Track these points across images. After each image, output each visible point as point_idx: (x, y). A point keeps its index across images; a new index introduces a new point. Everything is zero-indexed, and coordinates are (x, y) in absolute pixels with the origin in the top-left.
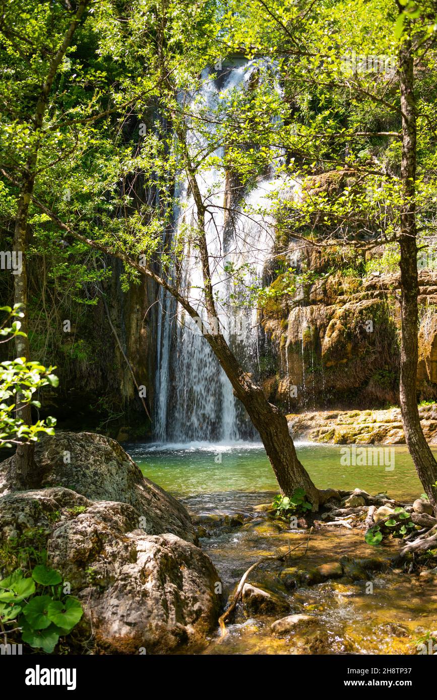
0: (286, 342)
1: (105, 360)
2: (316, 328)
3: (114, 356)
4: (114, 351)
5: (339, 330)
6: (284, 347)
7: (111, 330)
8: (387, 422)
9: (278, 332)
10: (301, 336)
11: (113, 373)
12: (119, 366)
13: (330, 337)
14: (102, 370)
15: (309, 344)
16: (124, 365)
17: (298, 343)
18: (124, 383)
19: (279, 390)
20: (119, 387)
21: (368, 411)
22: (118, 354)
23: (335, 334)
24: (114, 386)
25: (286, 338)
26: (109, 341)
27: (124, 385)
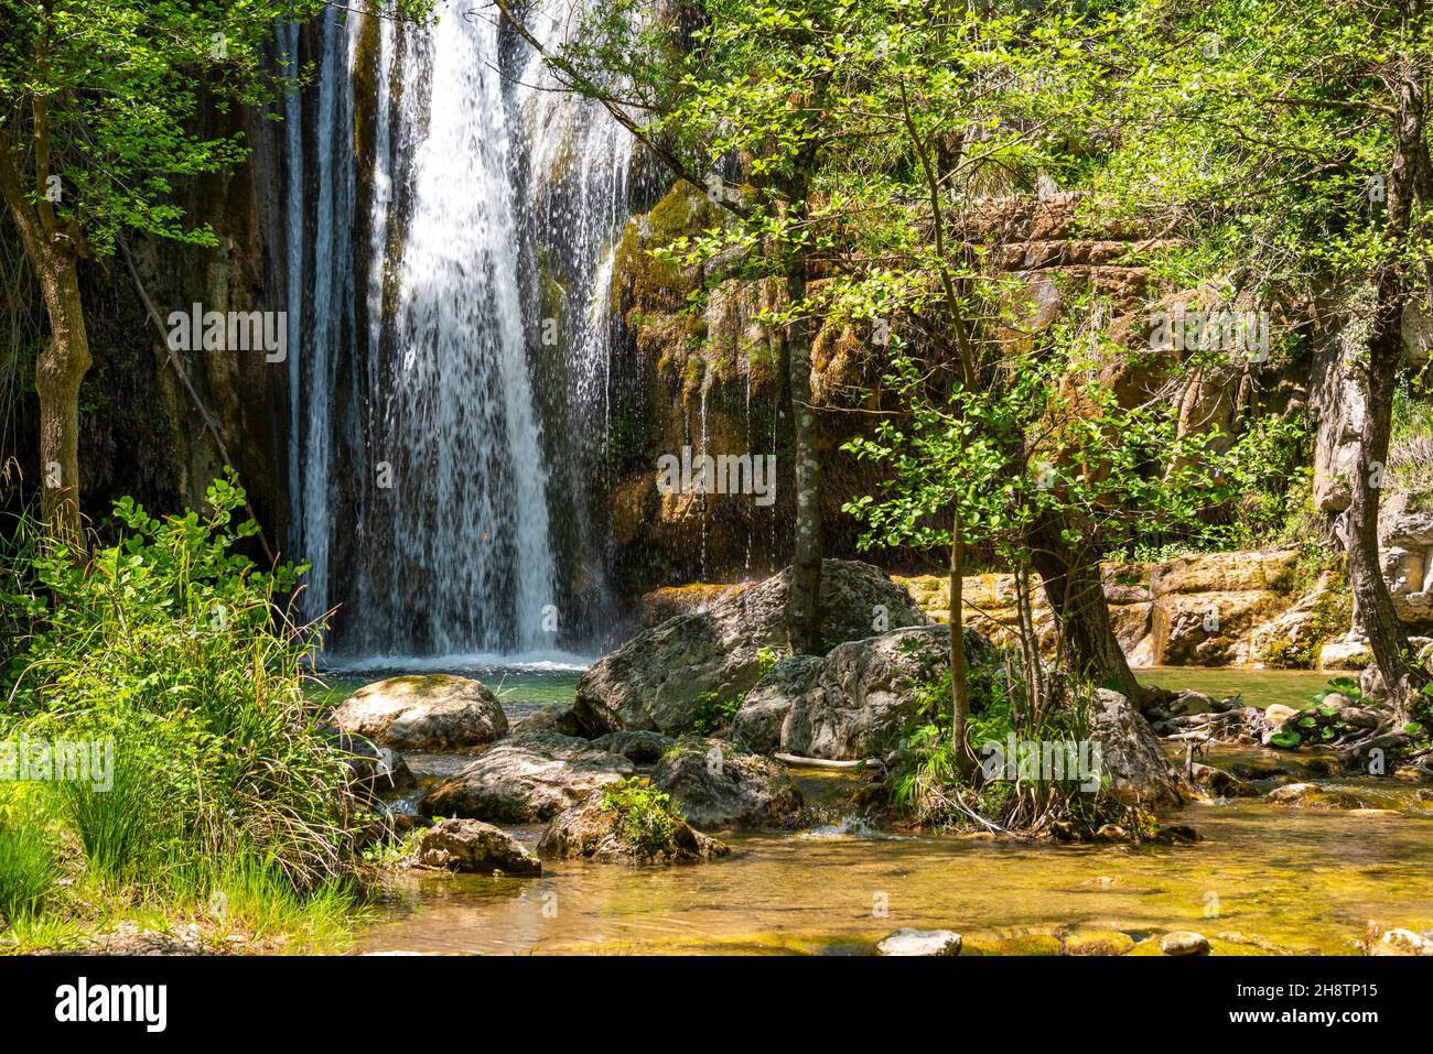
0: (701, 377)
1: (126, 405)
2: (785, 344)
3: (158, 394)
4: (154, 378)
5: (850, 353)
6: (695, 394)
7: (145, 310)
8: (986, 607)
9: (679, 350)
10: (746, 364)
11: (157, 447)
12: (175, 425)
13: (823, 370)
14: (116, 434)
15: (765, 389)
16: (190, 420)
17: (735, 383)
18: (190, 479)
19: (665, 513)
20: (176, 488)
21: (928, 578)
22: (168, 387)
23: (837, 363)
24: (160, 485)
25: (702, 367)
26: (138, 346)
27: (190, 484)
